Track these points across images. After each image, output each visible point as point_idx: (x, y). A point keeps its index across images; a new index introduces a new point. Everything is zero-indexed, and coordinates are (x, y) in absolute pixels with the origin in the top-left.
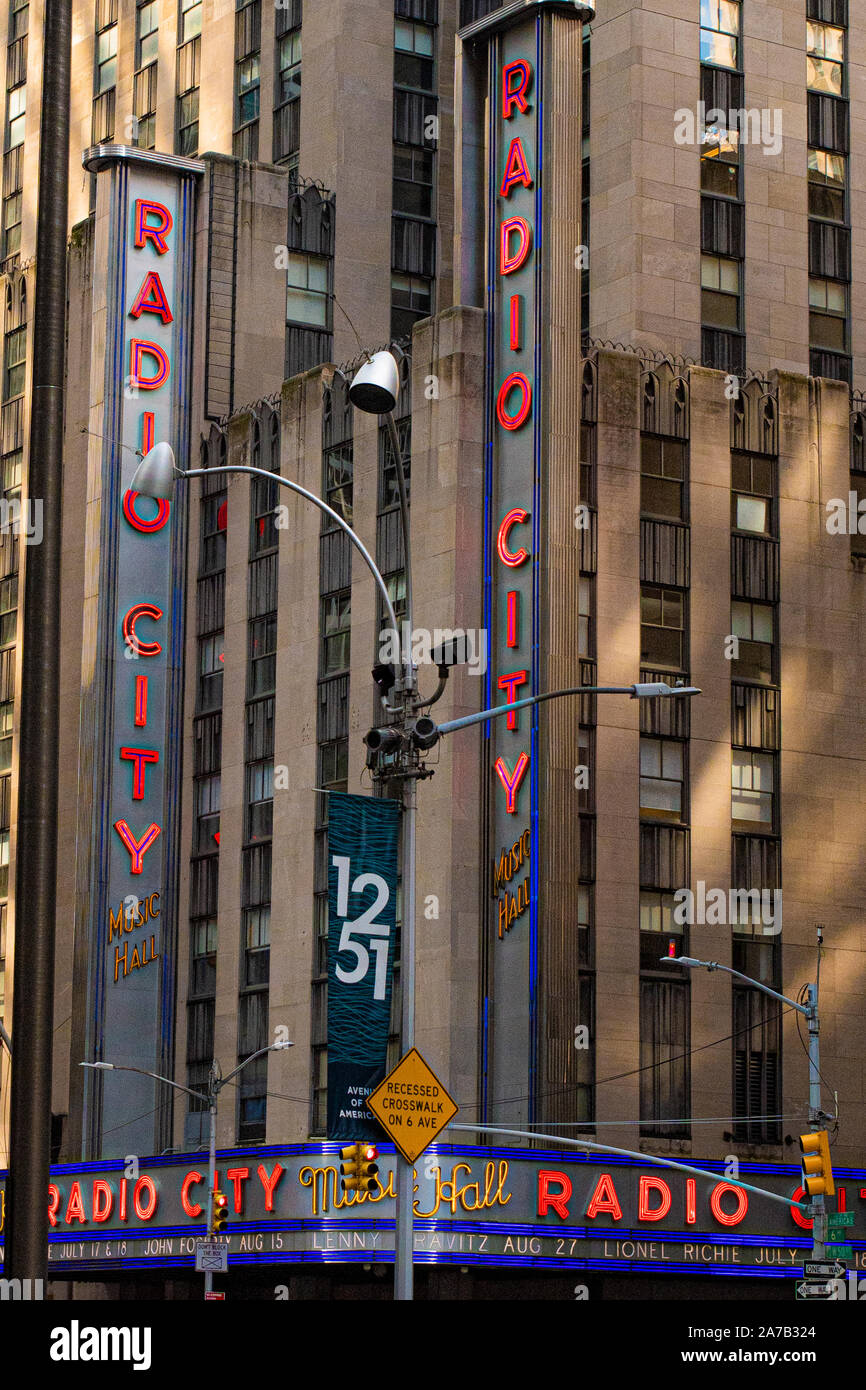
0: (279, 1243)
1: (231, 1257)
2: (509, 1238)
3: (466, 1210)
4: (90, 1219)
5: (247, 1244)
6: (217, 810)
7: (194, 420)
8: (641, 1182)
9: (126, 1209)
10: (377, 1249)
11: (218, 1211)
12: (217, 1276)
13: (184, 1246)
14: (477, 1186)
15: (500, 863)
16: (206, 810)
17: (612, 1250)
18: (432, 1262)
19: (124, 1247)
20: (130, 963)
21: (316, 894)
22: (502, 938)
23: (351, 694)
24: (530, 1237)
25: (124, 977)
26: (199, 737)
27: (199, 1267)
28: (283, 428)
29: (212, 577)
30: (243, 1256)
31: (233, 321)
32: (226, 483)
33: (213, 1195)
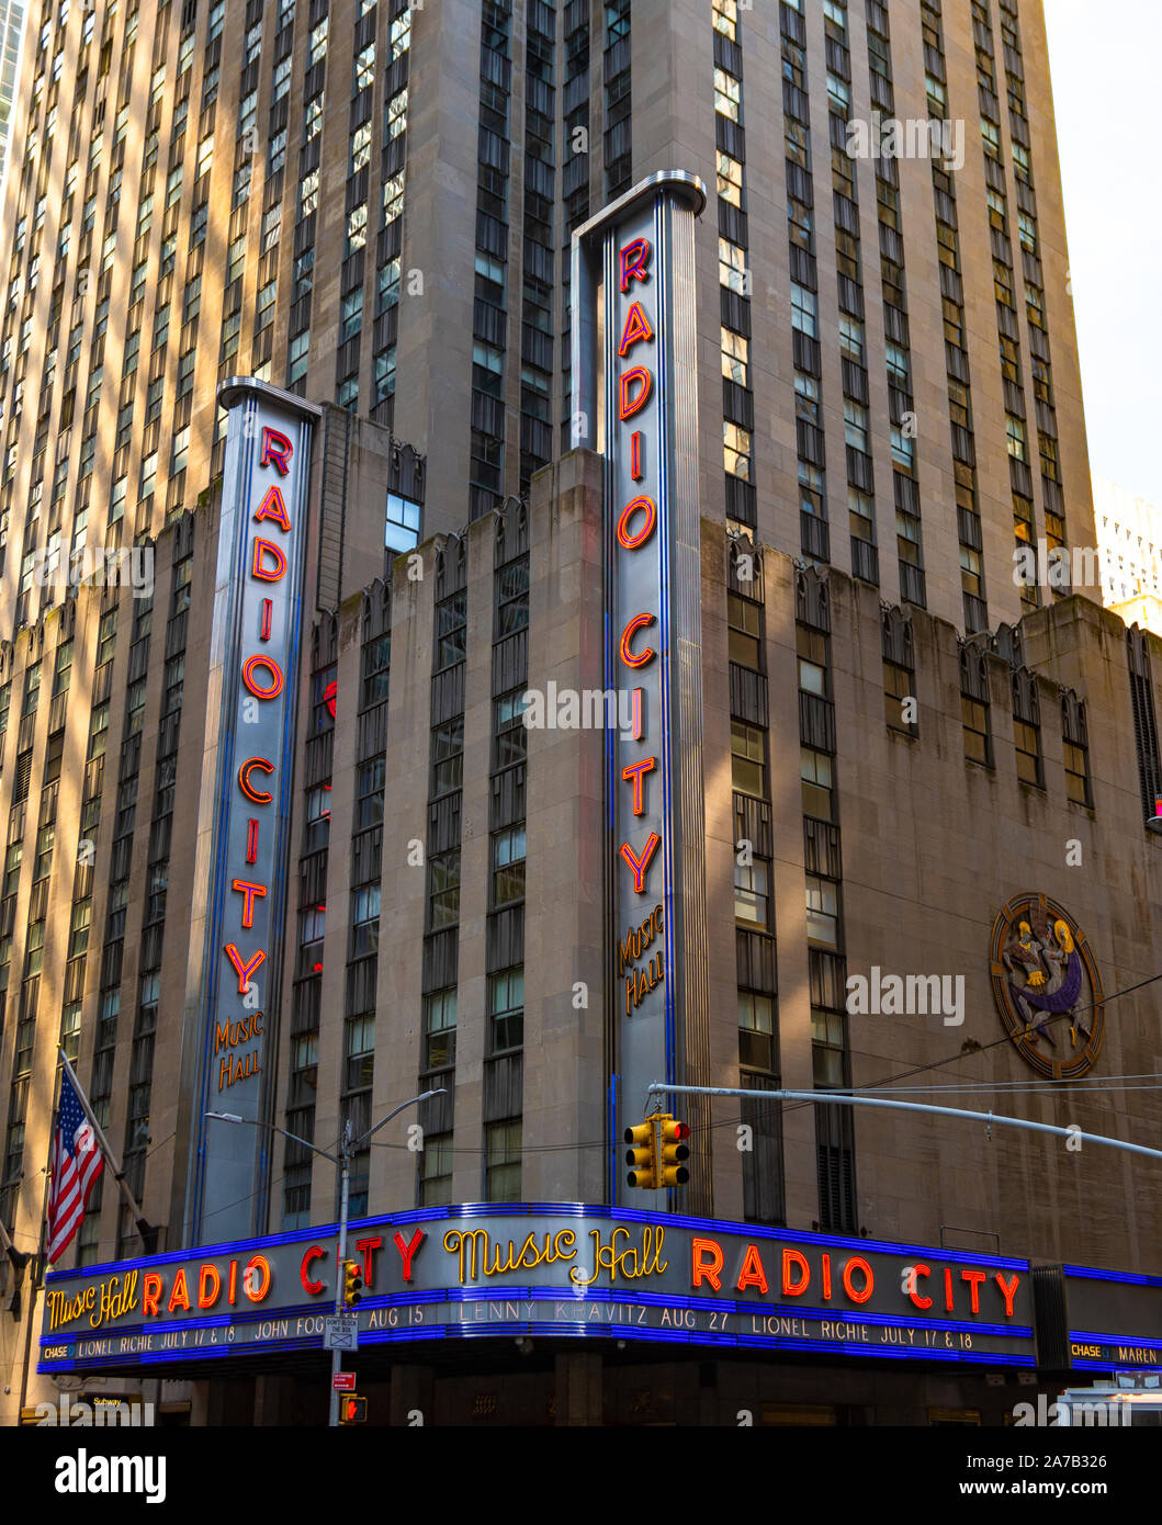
0: (419, 1316)
1: (361, 1334)
2: (666, 1310)
3: (626, 1278)
4: (195, 1306)
5: (376, 1319)
6: (321, 935)
7: (306, 611)
8: (785, 1255)
9: (235, 1293)
10: (533, 1320)
11: (351, 1282)
12: (346, 1355)
13: (302, 1328)
14: (635, 1252)
15: (626, 943)
16: (309, 938)
17: (759, 1326)
18: (582, 1334)
19: (232, 1332)
20: (233, 1073)
21: (424, 995)
22: (629, 1015)
23: (464, 808)
24: (685, 1309)
25: (228, 1086)
26: (304, 874)
27: (327, 1345)
28: (394, 595)
29: (321, 737)
30: (374, 1332)
31: (342, 535)
32: (336, 654)
33: (344, 1265)
